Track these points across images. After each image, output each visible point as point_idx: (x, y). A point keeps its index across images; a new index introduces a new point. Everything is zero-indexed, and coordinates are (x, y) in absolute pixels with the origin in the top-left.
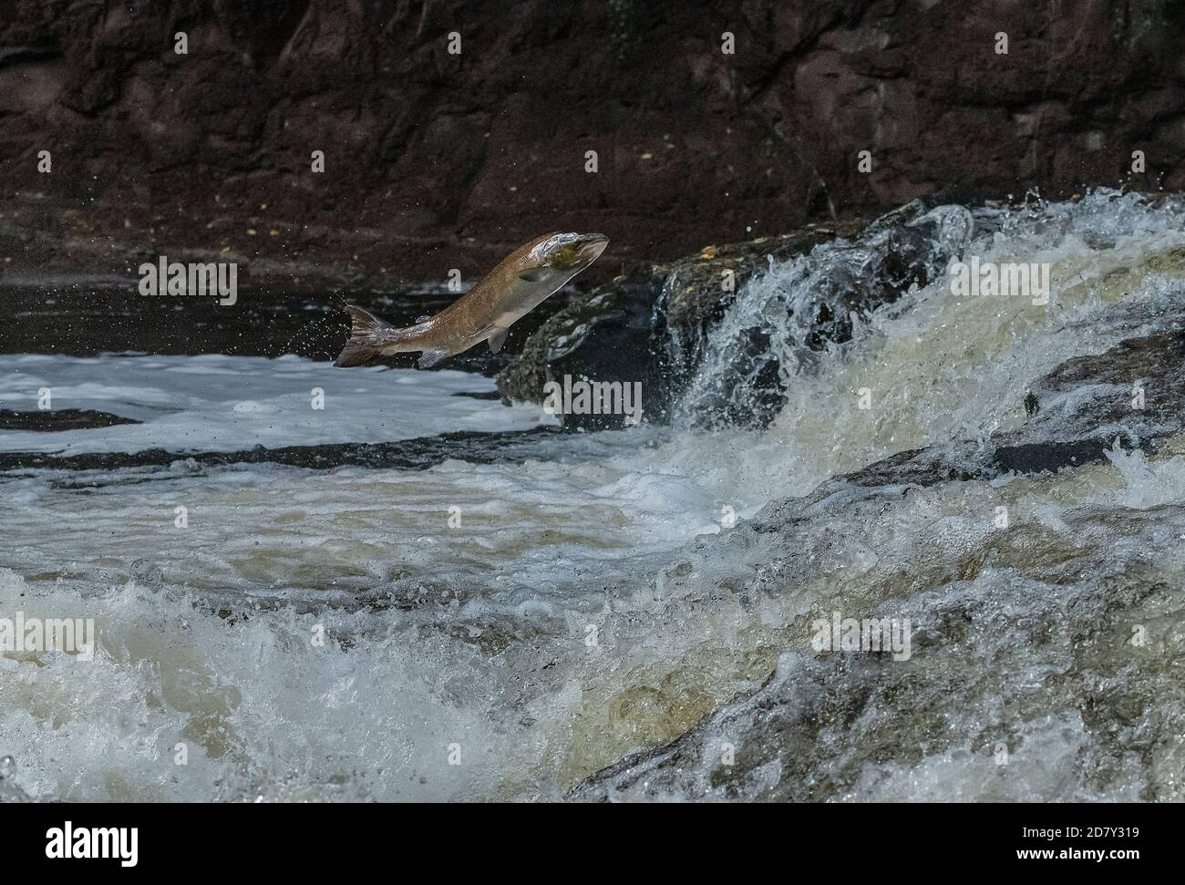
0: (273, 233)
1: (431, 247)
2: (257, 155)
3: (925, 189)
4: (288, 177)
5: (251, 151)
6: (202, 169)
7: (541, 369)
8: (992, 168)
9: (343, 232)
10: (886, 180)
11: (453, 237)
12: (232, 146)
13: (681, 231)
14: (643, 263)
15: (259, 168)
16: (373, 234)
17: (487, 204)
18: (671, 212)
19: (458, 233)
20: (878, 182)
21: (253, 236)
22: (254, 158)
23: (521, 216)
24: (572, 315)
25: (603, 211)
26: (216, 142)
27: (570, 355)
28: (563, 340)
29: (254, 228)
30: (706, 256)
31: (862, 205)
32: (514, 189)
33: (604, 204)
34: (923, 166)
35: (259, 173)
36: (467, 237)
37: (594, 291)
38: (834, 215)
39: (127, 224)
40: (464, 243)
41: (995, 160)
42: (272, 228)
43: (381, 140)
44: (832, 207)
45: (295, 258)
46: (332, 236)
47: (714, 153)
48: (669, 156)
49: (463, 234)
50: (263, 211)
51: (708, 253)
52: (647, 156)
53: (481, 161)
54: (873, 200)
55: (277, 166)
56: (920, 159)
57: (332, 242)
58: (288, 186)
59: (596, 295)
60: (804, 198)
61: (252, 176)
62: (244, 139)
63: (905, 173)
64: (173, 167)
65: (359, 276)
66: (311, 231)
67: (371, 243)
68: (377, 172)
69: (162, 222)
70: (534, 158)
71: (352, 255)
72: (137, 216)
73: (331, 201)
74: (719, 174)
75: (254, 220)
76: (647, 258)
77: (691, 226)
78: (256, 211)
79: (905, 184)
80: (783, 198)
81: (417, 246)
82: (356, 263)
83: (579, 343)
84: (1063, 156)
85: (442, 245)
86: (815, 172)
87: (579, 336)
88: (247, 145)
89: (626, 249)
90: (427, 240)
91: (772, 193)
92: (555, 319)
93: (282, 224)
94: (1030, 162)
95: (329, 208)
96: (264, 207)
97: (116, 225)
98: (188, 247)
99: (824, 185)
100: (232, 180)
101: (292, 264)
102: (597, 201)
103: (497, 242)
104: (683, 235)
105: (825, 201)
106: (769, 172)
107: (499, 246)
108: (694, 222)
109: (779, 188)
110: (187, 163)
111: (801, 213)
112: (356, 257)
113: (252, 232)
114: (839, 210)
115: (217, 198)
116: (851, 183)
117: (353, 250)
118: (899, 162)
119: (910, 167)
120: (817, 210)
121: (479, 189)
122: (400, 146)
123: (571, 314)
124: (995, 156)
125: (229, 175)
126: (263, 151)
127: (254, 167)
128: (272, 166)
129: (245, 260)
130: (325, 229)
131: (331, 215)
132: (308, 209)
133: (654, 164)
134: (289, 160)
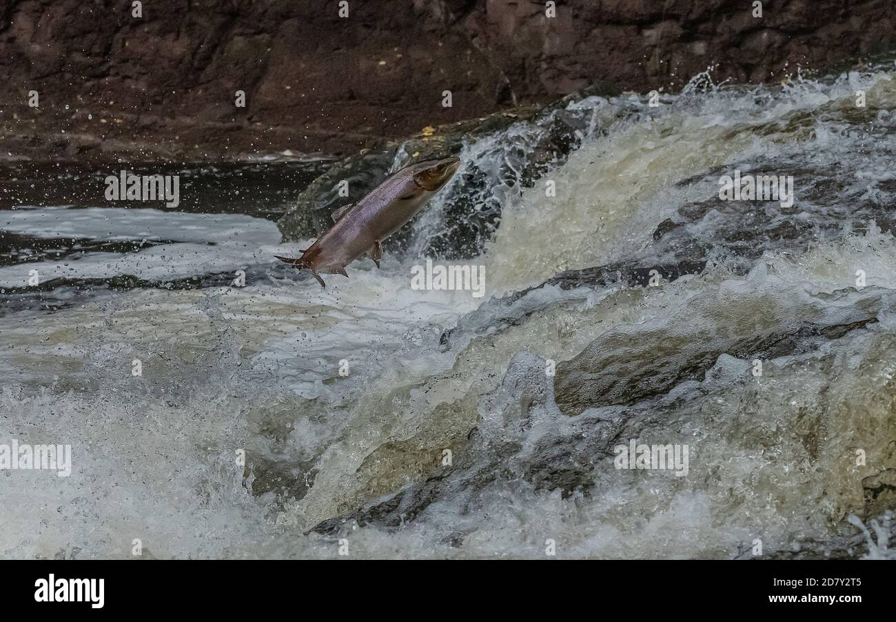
0: (118, 121)
1: (232, 129)
2: (107, 65)
3: (580, 84)
4: (129, 81)
5: (102, 63)
6: (68, 76)
7: (309, 216)
8: (628, 68)
9: (168, 120)
10: (553, 78)
11: (246, 122)
12: (89, 60)
13: (407, 115)
14: (380, 139)
15: (108, 75)
16: (188, 121)
17: (269, 99)
18: (400, 102)
19: (249, 119)
20: (548, 79)
21: (104, 124)
22: (104, 68)
23: (294, 106)
24: (332, 177)
25: (353, 102)
26: (77, 57)
27: (330, 206)
28: (324, 195)
29: (104, 118)
30: (426, 134)
31: (536, 95)
32: (288, 88)
33: (352, 97)
34: (578, 67)
35: (108, 79)
36: (256, 122)
37: (347, 160)
38: (516, 103)
39: (15, 117)
40: (254, 126)
41: (630, 62)
42: (118, 118)
43: (194, 55)
44: (514, 97)
45: (134, 139)
46: (160, 123)
47: (430, 60)
48: (398, 62)
49: (253, 120)
50: (111, 106)
51: (428, 131)
52: (382, 63)
53: (264, 68)
54: (544, 92)
55: (121, 74)
56: (576, 63)
57: (160, 127)
58: (129, 87)
59: (348, 162)
60: (494, 92)
61: (102, 81)
62: (97, 55)
63: (566, 73)
64: (48, 75)
65: (180, 151)
67: (189, 127)
68: (191, 77)
69: (40, 115)
70: (303, 66)
71: (175, 135)
72: (22, 111)
73: (158, 98)
74: (433, 75)
75: (104, 112)
76: (383, 135)
77: (413, 113)
78: (107, 107)
79: (566, 80)
80: (479, 91)
81: (220, 129)
82: (177, 142)
83: (335, 198)
84: (678, 60)
85: (239, 128)
86: (502, 73)
87: (336, 192)
88: (99, 59)
89: (368, 129)
90: (228, 125)
91: (472, 88)
92: (319, 180)
93: (125, 115)
94: (655, 63)
95: (157, 103)
96: (112, 103)
97: (8, 117)
98: (58, 132)
99: (508, 81)
100: (89, 84)
101: (133, 143)
102: (347, 95)
103: (277, 125)
104: (408, 118)
105: (509, 94)
106: (469, 73)
107: (279, 128)
108: (416, 110)
109: (476, 85)
110: (57, 73)
111: (493, 102)
112: (177, 138)
113: (104, 121)
114: (519, 99)
115: (79, 97)
116: (527, 81)
117: (175, 132)
118: (561, 64)
119: (568, 68)
120: (503, 99)
121: (263, 88)
122: (208, 59)
123: (330, 176)
124: (629, 59)
125: (87, 80)
126: (111, 64)
127: (104, 75)
128: (117, 74)
129: (99, 140)
130: (155, 118)
131: (159, 108)
132: (143, 104)
133: (387, 68)
134: (129, 70)
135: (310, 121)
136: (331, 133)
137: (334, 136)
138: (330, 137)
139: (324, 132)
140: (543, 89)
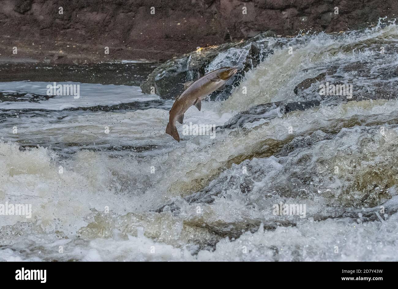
0: (74, 46)
1: (119, 50)
4: (78, 31)
5: (68, 23)
6: (54, 28)
7: (153, 83)
9: (93, 46)
10: (246, 30)
12: (62, 22)
15: (70, 28)
16: (102, 46)
17: (134, 38)
19: (126, 46)
21: (69, 47)
22: (68, 25)
23: (144, 41)
24: (162, 68)
25: (167, 39)
26: (58, 21)
27: (161, 79)
28: (159, 75)
29: (69, 45)
31: (240, 37)
32: (141, 33)
34: (256, 26)
35: (70, 30)
36: (128, 47)
37: (168, 61)
38: (232, 40)
39: (33, 44)
40: (127, 49)
42: (74, 45)
43: (104, 20)
44: (231, 38)
45: (80, 53)
46: (90, 47)
47: (198, 23)
48: (185, 24)
52: (179, 24)
53: (132, 26)
56: (256, 24)
57: (90, 49)
58: (78, 33)
59: (168, 62)
60: (223, 36)
61: (67, 30)
63: (252, 28)
64: (46, 28)
65: (98, 58)
66: (85, 46)
67: (102, 49)
68: (103, 29)
69: (43, 43)
70: (147, 25)
72: (36, 42)
73: (90, 37)
74: (199, 29)
75: (68, 43)
78: (69, 40)
79: (252, 31)
80: (217, 35)
81: (114, 50)
82: (97, 55)
83: (164, 76)
84: (296, 23)
85: (122, 49)
86: (226, 28)
87: (164, 74)
88: (66, 22)
90: (117, 48)
91: (214, 34)
92: (157, 69)
93: (76, 44)
94: (287, 25)
95: (89, 39)
96: (71, 39)
97: (30, 44)
98: (50, 50)
99: (229, 32)
100: (62, 31)
101: (79, 55)
102: (165, 37)
103: (137, 48)
105: (229, 36)
106: (213, 28)
109: (216, 33)
110: (50, 27)
111: (223, 40)
112: (97, 53)
113: (68, 46)
114: (233, 39)
115: (58, 36)
116: (236, 31)
117: (96, 51)
118: (249, 25)
119: (252, 27)
120: (227, 39)
121: (132, 33)
122: (109, 22)
126: (71, 23)
127: (68, 28)
128: (74, 28)
129: (66, 54)
130: (88, 45)
131: (90, 41)
132: (84, 39)
133: (181, 26)
134: (78, 26)
135: (150, 47)
136: (158, 52)
137: (160, 53)
138: (158, 53)
139: (155, 51)
140: (243, 35)
